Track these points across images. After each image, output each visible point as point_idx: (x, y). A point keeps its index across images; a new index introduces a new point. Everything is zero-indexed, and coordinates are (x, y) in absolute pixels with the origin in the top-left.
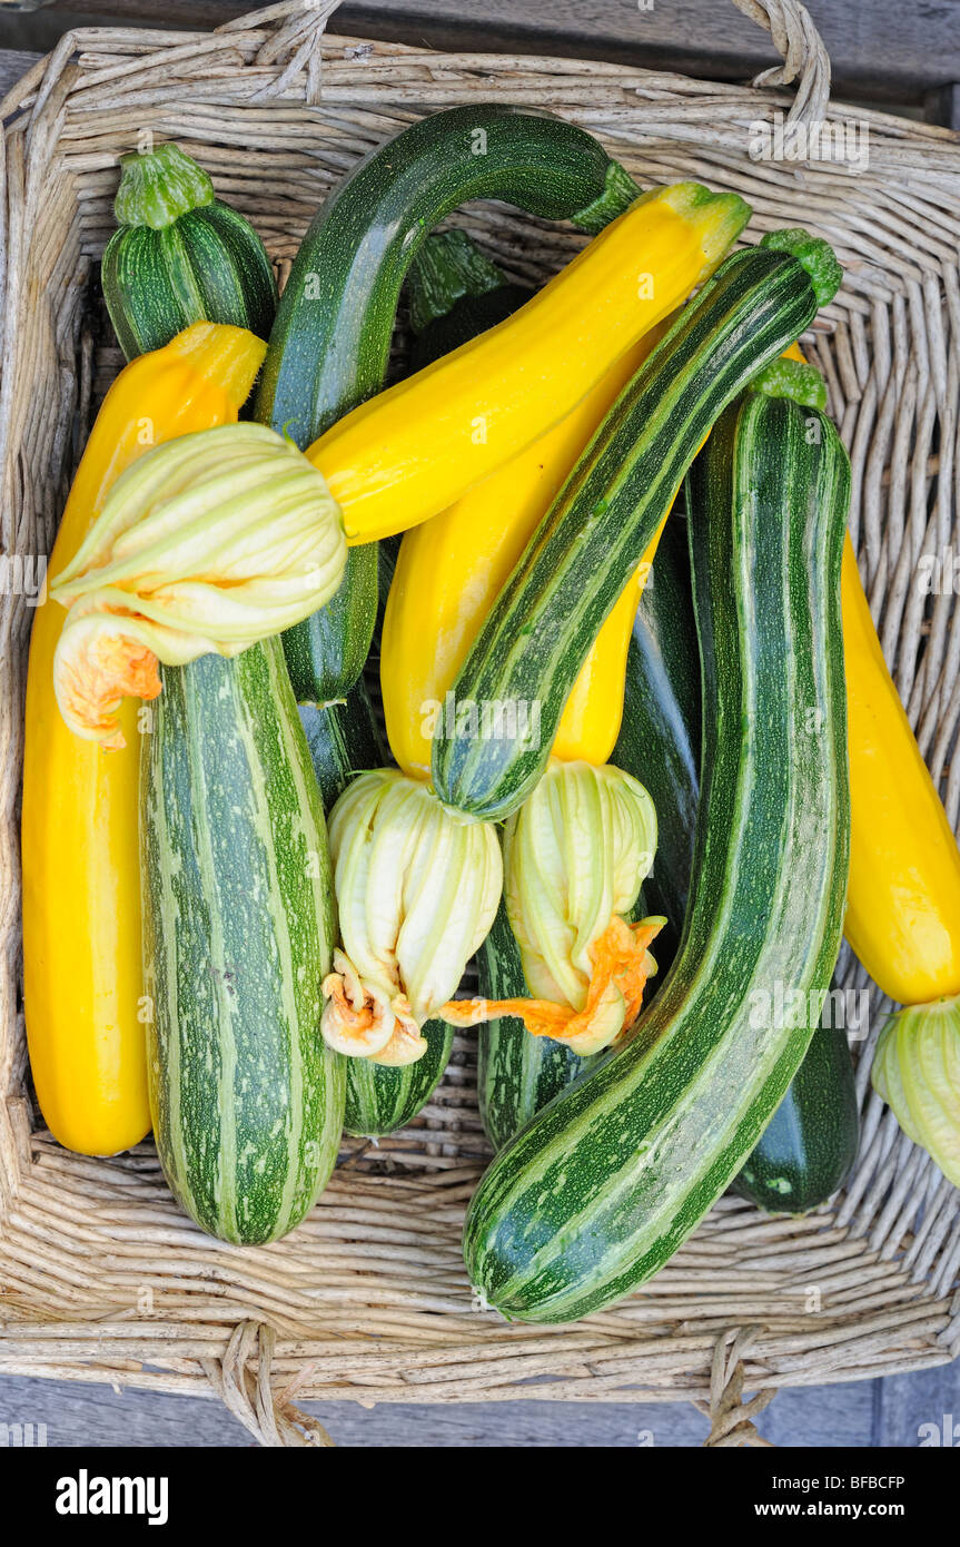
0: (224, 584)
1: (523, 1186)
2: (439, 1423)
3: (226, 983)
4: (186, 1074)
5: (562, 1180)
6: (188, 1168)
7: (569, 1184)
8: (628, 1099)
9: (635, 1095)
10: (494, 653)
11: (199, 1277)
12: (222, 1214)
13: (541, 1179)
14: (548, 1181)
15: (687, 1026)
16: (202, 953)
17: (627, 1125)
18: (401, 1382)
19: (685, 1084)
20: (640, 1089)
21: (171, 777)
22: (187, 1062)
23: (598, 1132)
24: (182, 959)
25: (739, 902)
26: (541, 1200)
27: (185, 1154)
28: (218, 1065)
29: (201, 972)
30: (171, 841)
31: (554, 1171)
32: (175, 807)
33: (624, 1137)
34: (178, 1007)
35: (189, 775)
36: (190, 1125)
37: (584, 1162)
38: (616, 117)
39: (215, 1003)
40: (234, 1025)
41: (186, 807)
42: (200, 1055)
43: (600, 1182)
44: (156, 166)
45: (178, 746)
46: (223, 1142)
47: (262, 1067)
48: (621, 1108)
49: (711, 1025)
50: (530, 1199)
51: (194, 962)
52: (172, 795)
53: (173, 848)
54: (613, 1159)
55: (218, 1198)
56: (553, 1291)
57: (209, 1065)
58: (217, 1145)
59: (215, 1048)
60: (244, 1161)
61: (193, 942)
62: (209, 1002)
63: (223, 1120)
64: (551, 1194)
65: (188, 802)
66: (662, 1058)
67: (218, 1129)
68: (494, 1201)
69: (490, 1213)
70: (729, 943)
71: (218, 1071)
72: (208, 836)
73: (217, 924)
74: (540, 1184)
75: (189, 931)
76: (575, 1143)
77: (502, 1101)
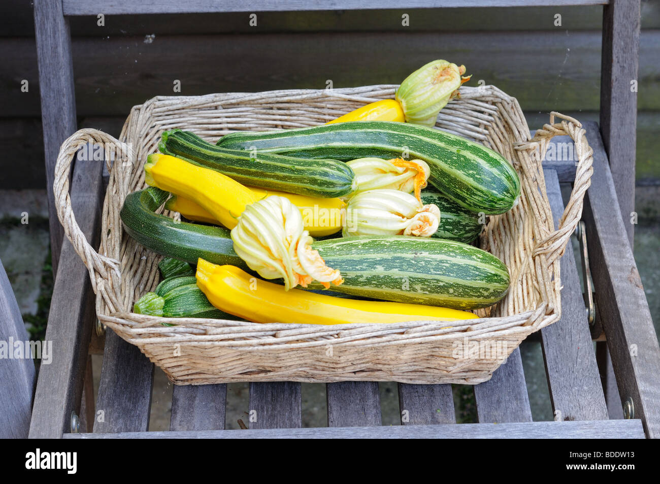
0: (284, 220)
1: (475, 184)
2: (567, 271)
3: (418, 254)
4: (452, 275)
5: (471, 172)
6: (484, 282)
7: (472, 169)
8: (443, 161)
9: (441, 159)
10: (302, 175)
11: (522, 285)
12: (499, 273)
13: (472, 179)
14: (472, 176)
15: (417, 150)
16: (409, 261)
17: (451, 158)
18: (547, 222)
19: (435, 146)
20: (439, 159)
21: (351, 268)
22: (447, 273)
23: (454, 166)
24: (412, 270)
25: (376, 141)
26: (478, 177)
27: (479, 281)
28: (447, 262)
29: (416, 263)
30: (373, 269)
31: (469, 175)
32: (361, 266)
33: (455, 158)
34: (428, 274)
35: (350, 260)
36: (469, 277)
37: (464, 167)
38: (123, 194)
39: (425, 259)
40: (432, 254)
41: (361, 262)
42: (444, 268)
43: (470, 160)
44: (142, 305)
45: (340, 264)
46: (473, 265)
47: (446, 249)
48: (446, 162)
49: (416, 143)
50: (479, 180)
51: (413, 265)
52: (357, 268)
53: (374, 269)
54: (462, 159)
55: (493, 273)
56: (508, 172)
57: (448, 265)
58: (475, 267)
59: (441, 261)
60: (479, 260)
61: (406, 264)
62: (426, 261)
63: (465, 263)
64: (476, 174)
65: (359, 261)
66: (428, 155)
67: (469, 265)
68: (482, 194)
69: (485, 195)
70: (390, 143)
71: (449, 262)
72: (370, 255)
73: (399, 255)
74: (474, 178)
75: (402, 265)
76: (459, 171)
77: (451, 227)
